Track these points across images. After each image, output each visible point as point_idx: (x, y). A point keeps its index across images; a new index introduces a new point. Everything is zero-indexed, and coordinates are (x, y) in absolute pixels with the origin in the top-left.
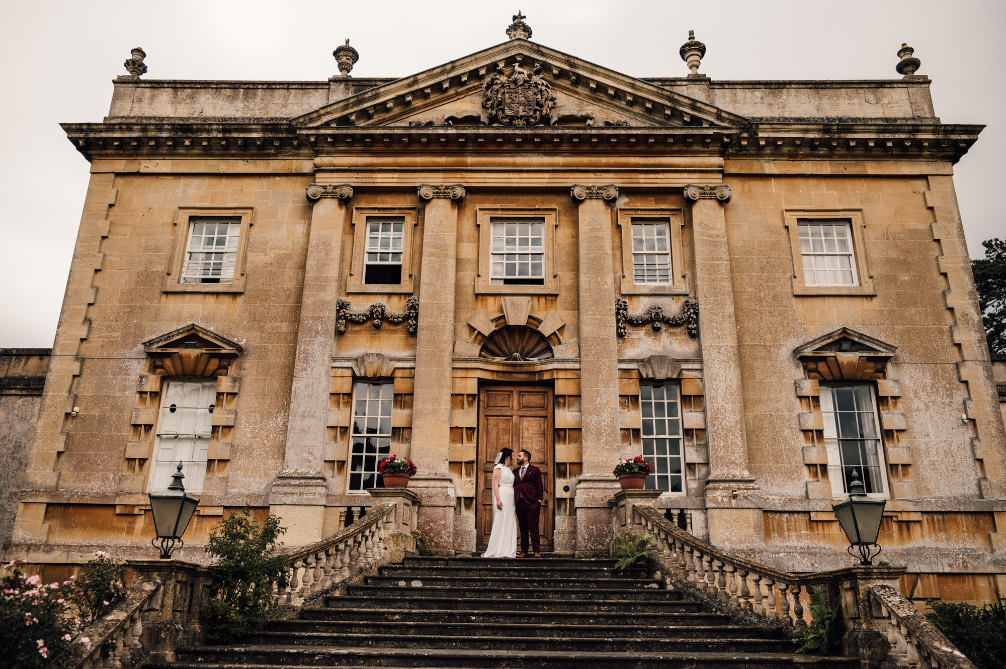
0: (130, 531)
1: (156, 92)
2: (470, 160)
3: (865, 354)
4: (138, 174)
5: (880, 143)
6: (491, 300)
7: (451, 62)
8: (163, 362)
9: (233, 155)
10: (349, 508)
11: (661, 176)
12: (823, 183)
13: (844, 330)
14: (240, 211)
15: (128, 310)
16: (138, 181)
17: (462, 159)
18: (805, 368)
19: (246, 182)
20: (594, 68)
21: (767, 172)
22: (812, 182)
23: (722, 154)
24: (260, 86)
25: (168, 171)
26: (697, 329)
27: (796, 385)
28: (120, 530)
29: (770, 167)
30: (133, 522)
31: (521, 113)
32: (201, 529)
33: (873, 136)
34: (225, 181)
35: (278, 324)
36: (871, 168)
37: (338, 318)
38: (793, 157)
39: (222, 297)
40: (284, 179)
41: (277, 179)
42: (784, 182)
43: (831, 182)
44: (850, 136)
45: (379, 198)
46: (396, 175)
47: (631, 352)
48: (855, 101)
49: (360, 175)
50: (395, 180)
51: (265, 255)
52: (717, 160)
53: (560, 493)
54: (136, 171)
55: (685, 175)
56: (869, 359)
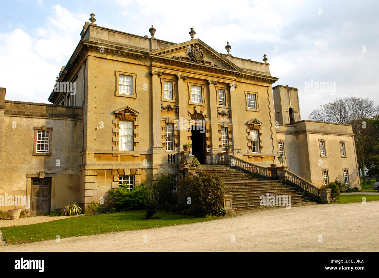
0: (117, 160)
1: (103, 31)
2: (187, 69)
3: (258, 124)
4: (103, 58)
5: (263, 79)
6: (192, 106)
7: (184, 42)
8: (119, 115)
9: (130, 57)
10: (169, 154)
11: (225, 80)
12: (252, 85)
13: (255, 119)
14: (133, 74)
15: (106, 100)
16: (103, 60)
17: (186, 69)
18: (248, 126)
19: (133, 66)
20: (214, 51)
21: (243, 82)
22: (250, 85)
23: (236, 76)
24: (132, 36)
25: (112, 59)
26: (231, 117)
27: (246, 130)
28: (114, 160)
29: (243, 81)
30: (117, 158)
31: (199, 60)
32: (134, 160)
33: (262, 77)
34: (127, 65)
35: (146, 107)
36: (260, 84)
37: (161, 107)
38: (247, 79)
39: (131, 99)
40: (142, 66)
41: (141, 66)
42: (245, 84)
43: (253, 85)
44: (258, 76)
45: (166, 76)
46: (171, 71)
47: (219, 121)
48: (257, 67)
49: (163, 69)
50: (171, 72)
51: (141, 88)
52: (235, 78)
53: (208, 151)
54: (102, 57)
55: (229, 80)
56: (259, 125)
